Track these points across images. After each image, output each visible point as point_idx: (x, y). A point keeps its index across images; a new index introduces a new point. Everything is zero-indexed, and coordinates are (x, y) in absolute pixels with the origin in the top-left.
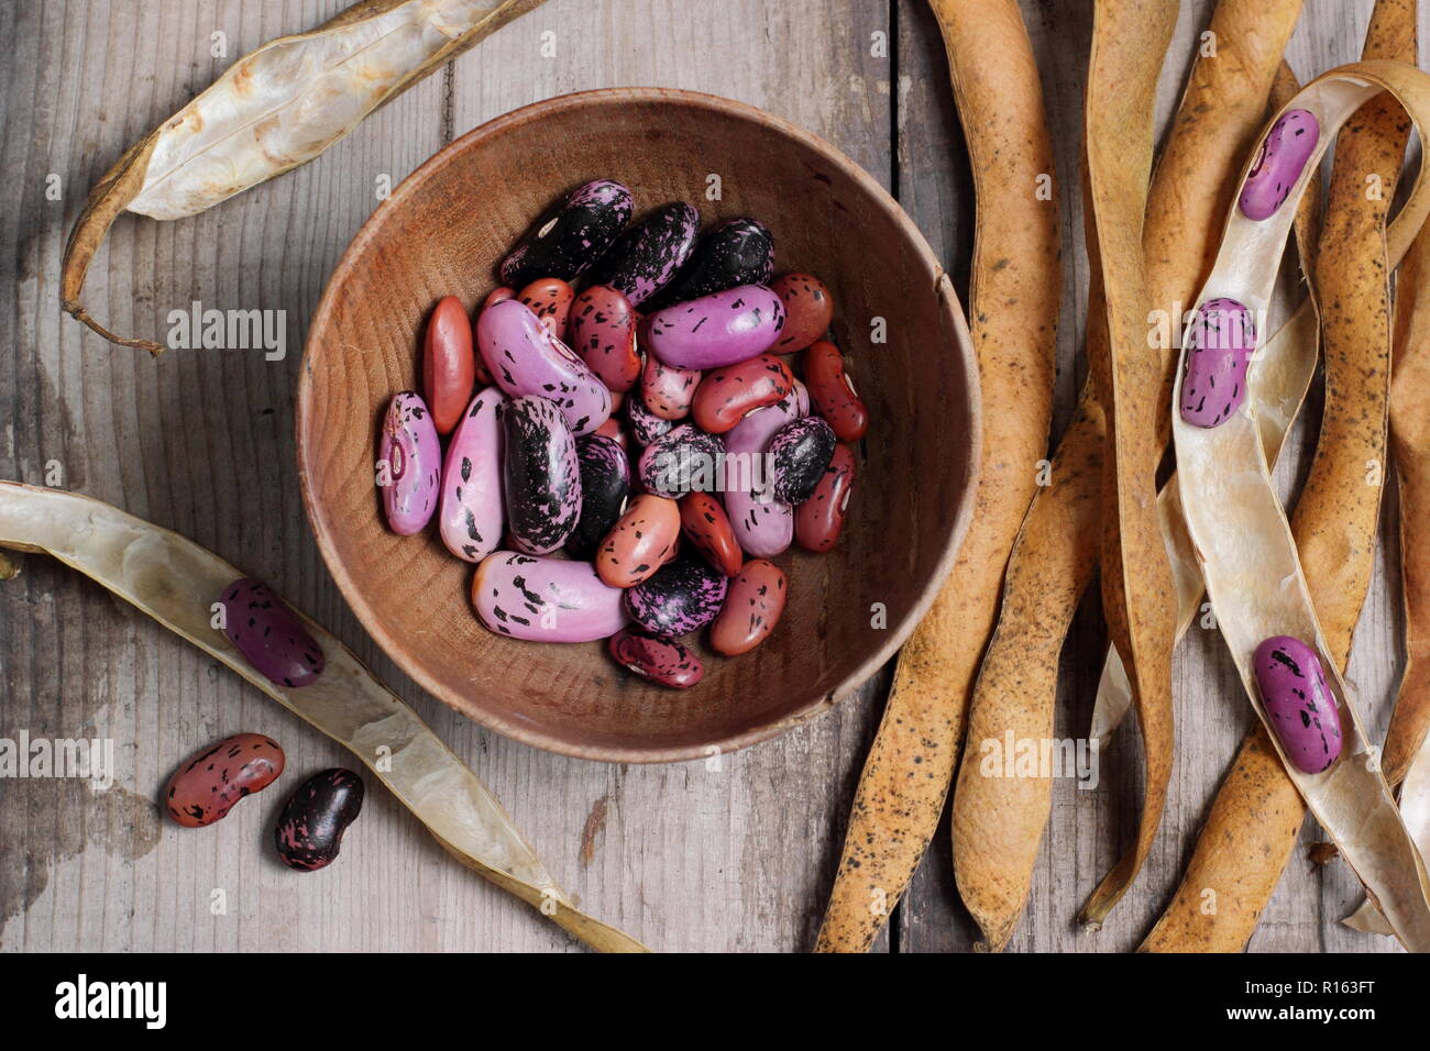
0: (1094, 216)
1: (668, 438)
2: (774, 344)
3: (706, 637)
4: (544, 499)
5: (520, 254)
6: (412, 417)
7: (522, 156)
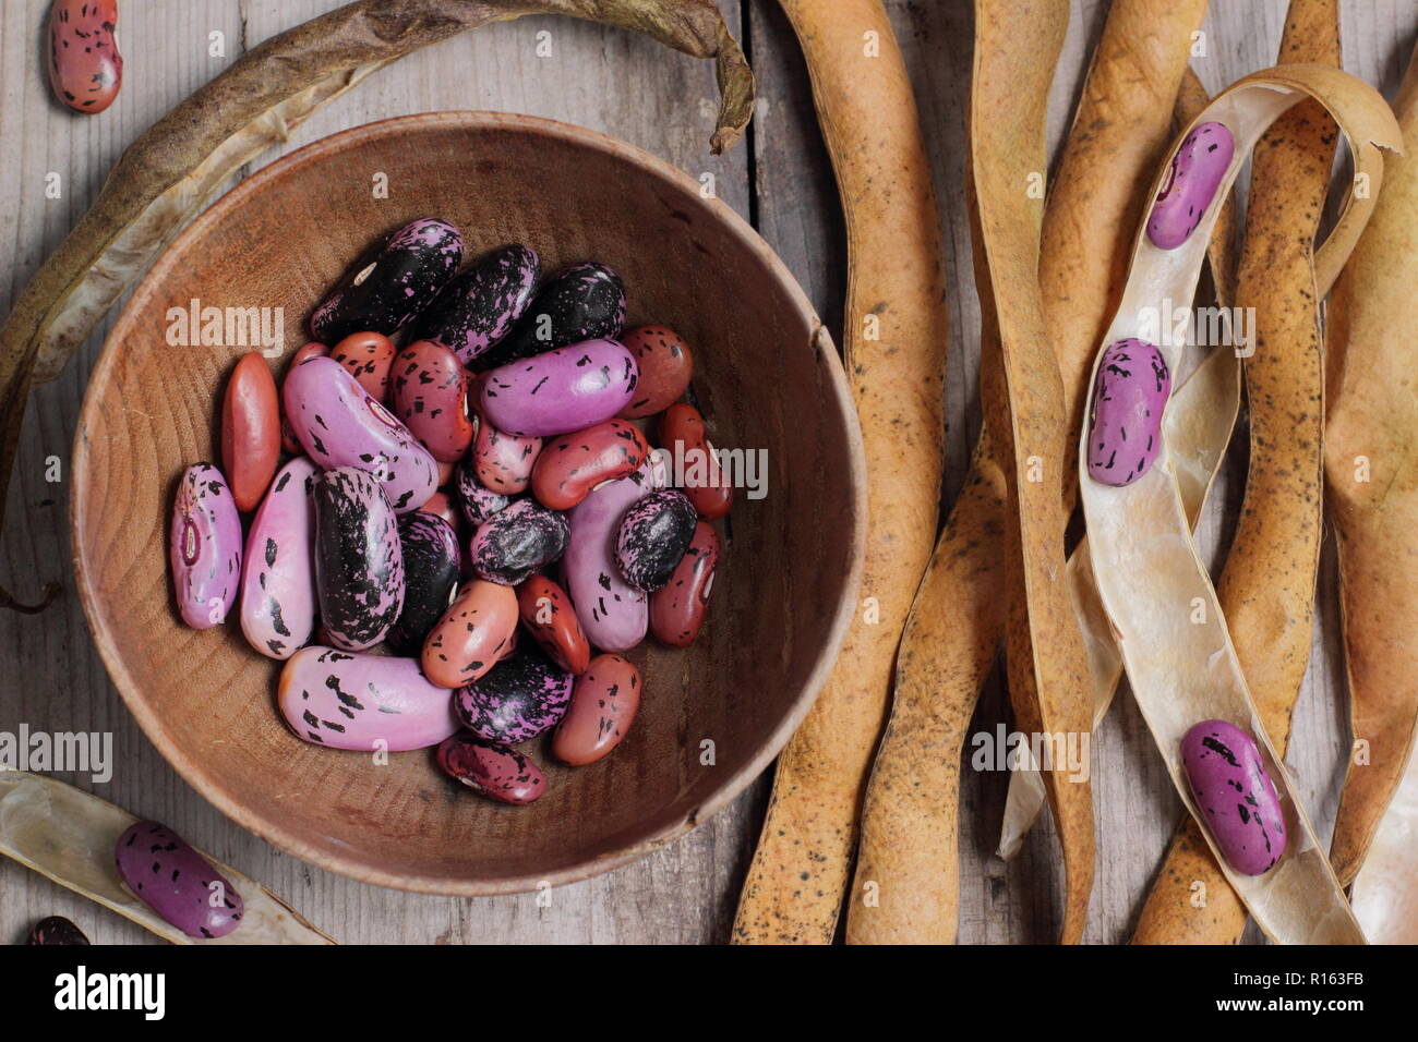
0: (984, 249)
1: (504, 515)
2: (624, 409)
3: (548, 743)
4: (359, 587)
5: (333, 304)
6: (209, 493)
7: (334, 191)
